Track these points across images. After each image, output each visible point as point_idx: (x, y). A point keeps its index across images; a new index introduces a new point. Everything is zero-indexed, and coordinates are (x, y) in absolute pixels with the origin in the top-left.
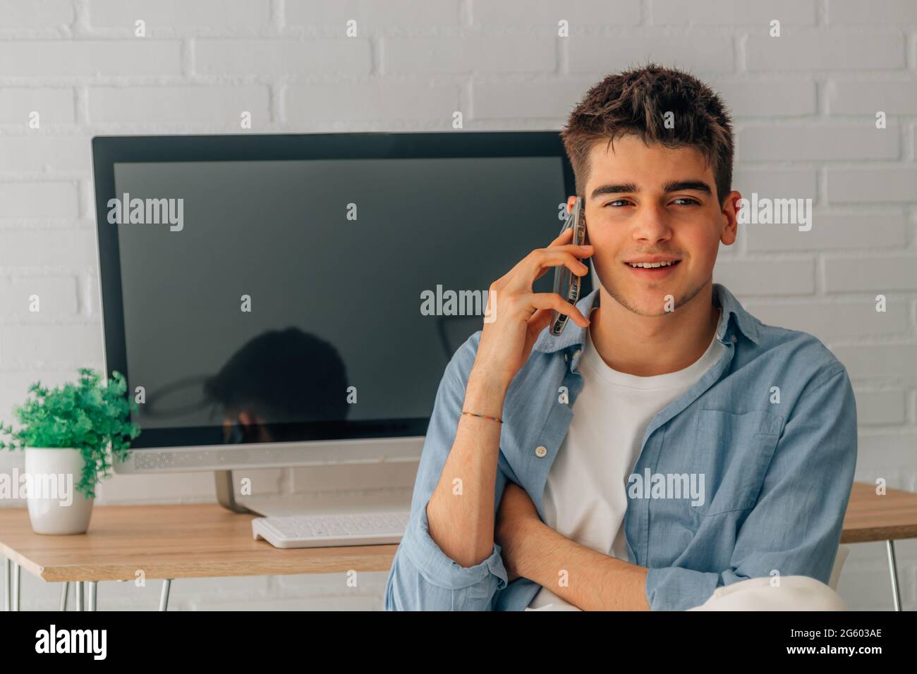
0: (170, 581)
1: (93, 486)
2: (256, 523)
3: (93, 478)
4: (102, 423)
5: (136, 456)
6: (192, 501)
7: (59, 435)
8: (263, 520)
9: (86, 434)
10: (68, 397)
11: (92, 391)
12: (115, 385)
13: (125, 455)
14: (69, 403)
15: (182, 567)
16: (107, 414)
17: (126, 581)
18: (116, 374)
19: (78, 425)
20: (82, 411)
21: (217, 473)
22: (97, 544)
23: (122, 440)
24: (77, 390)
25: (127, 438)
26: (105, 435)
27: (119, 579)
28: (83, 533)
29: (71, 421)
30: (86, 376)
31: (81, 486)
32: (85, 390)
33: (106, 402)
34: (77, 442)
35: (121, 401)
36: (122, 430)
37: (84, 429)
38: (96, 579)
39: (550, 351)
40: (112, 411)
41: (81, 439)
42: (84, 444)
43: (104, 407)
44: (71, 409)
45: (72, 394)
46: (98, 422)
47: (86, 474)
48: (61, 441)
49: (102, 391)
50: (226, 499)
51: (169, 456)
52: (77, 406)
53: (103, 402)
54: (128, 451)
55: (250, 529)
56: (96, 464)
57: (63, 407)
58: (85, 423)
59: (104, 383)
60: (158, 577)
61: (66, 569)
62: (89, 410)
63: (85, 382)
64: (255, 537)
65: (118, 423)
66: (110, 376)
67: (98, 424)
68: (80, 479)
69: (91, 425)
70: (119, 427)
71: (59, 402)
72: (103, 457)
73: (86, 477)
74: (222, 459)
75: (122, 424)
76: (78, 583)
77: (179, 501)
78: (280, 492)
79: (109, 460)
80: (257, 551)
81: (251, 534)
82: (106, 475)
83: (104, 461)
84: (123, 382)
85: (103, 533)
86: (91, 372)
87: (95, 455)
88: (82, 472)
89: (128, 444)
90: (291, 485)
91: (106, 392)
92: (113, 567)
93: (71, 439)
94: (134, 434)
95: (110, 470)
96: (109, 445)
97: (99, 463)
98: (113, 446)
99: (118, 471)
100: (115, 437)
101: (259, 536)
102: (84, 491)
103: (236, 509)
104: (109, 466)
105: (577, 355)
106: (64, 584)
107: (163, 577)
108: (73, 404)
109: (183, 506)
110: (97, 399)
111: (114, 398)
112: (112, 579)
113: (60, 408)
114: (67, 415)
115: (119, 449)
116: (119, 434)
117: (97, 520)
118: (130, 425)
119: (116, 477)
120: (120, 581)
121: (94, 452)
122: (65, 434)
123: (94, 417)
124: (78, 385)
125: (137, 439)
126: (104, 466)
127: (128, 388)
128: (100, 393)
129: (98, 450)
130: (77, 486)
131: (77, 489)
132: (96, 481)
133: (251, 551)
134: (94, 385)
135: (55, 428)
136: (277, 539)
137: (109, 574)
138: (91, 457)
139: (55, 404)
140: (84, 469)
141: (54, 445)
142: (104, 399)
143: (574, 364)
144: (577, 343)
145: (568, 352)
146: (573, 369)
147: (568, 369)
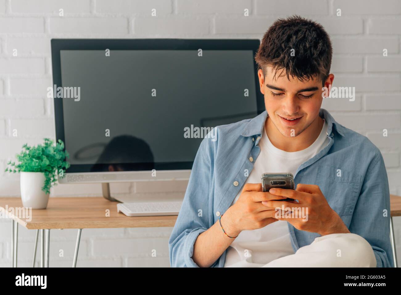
0: (81, 230)
1: (49, 189)
2: (119, 205)
3: (49, 185)
4: (53, 161)
5: (68, 176)
6: (92, 196)
7: (35, 166)
8: (122, 204)
9: (46, 166)
10: (39, 150)
11: (49, 148)
12: (59, 145)
13: (63, 176)
14: (39, 153)
15: (87, 223)
16: (56, 158)
17: (62, 229)
18: (60, 141)
19: (43, 162)
20: (45, 156)
21: (103, 184)
22: (50, 213)
23: (62, 169)
24: (43, 147)
25: (64, 168)
26: (55, 167)
27: (60, 228)
28: (45, 209)
29: (40, 161)
30: (47, 142)
31: (44, 189)
32: (46, 148)
33: (55, 153)
34: (42, 170)
35: (62, 153)
36: (62, 165)
37: (46, 164)
38: (50, 228)
39: (247, 136)
40: (58, 157)
41: (45, 168)
42: (46, 171)
43: (54, 155)
44: (40, 155)
45: (41, 149)
46: (52, 161)
47: (46, 183)
48: (36, 169)
49: (54, 148)
50: (107, 195)
51: (82, 176)
52: (43, 154)
55: (116, 208)
56: (50, 179)
57: (37, 155)
58: (46, 162)
59: (55, 144)
60: (76, 228)
61: (37, 224)
62: (48, 156)
63: (46, 144)
64: (118, 211)
65: (60, 162)
66: (57, 142)
67: (52, 162)
68: (43, 185)
69: (49, 163)
70: (61, 163)
71: (35, 152)
72: (53, 176)
73: (46, 185)
74: (105, 178)
75: (62, 162)
76: (42, 230)
77: (87, 196)
78: (130, 193)
79: (56, 178)
80: (119, 217)
81: (116, 210)
82: (55, 184)
83: (54, 178)
84: (63, 144)
85: (55, 209)
86: (49, 140)
87: (50, 175)
88: (45, 183)
89: (65, 171)
90: (135, 190)
91: (55, 148)
92: (57, 223)
93: (40, 168)
94: (67, 166)
95: (57, 182)
96: (57, 171)
97: (52, 179)
99: (60, 182)
100: (59, 167)
101: (120, 211)
102: (45, 191)
103: (111, 200)
104: (56, 180)
105: (258, 139)
106: (37, 230)
107: (78, 228)
108: (41, 153)
110: (51, 151)
111: (59, 151)
112: (56, 228)
113: (35, 155)
114: (38, 158)
115: (61, 173)
117: (51, 203)
118: (65, 163)
119: (59, 185)
120: (60, 229)
121: (50, 174)
122: (38, 166)
123: (50, 159)
124: (43, 145)
125: (68, 169)
126: (54, 180)
127: (65, 147)
128: (52, 149)
129: (52, 173)
130: (42, 189)
131: (42, 190)
132: (51, 186)
133: (116, 217)
134: (50, 145)
135: (33, 164)
136: (128, 212)
137: (55, 226)
138: (48, 176)
139: (33, 153)
140: (45, 181)
141: (33, 171)
142: (54, 151)
143: (257, 143)
144: (259, 133)
145: (255, 137)
146: (256, 145)
147: (254, 145)
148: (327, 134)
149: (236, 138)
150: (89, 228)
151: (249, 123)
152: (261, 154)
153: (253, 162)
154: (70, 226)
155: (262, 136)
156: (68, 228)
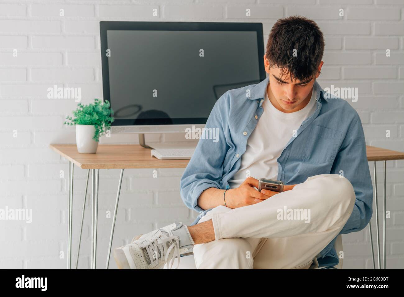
0: (123, 169)
1: (98, 138)
2: (152, 151)
3: (98, 135)
4: (101, 117)
5: (113, 128)
6: (131, 144)
7: (87, 121)
8: (154, 150)
9: (96, 120)
10: (90, 108)
11: (98, 106)
12: (106, 104)
13: (109, 128)
14: (91, 110)
15: (128, 165)
16: (103, 114)
17: (109, 169)
18: (106, 101)
19: (94, 117)
20: (95, 113)
21: (139, 134)
22: (99, 157)
23: (108, 123)
25: (110, 122)
26: (103, 121)
27: (106, 168)
28: (95, 153)
29: (91, 116)
30: (96, 101)
31: (94, 138)
32: (96, 106)
33: (103, 110)
34: (93, 123)
35: (108, 110)
36: (108, 119)
38: (99, 168)
39: (253, 99)
40: (105, 113)
41: (95, 122)
42: (96, 124)
43: (102, 112)
44: (91, 112)
45: (92, 107)
47: (96, 134)
48: (88, 122)
50: (142, 144)
51: (124, 128)
52: (93, 111)
53: (102, 110)
54: (111, 126)
55: (150, 153)
56: (99, 131)
57: (89, 111)
58: (96, 117)
59: (102, 104)
60: (119, 168)
61: (89, 165)
62: (97, 113)
63: (96, 103)
64: (152, 156)
65: (107, 117)
66: (104, 101)
67: (100, 117)
68: (94, 135)
69: (98, 117)
70: (107, 118)
71: (87, 110)
72: (102, 128)
74: (141, 130)
75: (108, 117)
76: (93, 170)
77: (127, 144)
78: (160, 142)
79: (104, 129)
80: (152, 160)
81: (150, 155)
82: (103, 134)
83: (102, 129)
84: (109, 103)
85: (103, 153)
86: (98, 100)
87: (99, 127)
89: (110, 124)
90: (164, 139)
91: (103, 106)
92: (104, 164)
93: (91, 122)
94: (112, 121)
96: (104, 124)
97: (100, 130)
98: (105, 125)
100: (106, 122)
103: (145, 147)
104: (104, 131)
105: (262, 101)
106: (88, 170)
107: (121, 168)
108: (92, 110)
109: (128, 145)
110: (100, 109)
111: (106, 109)
112: (104, 168)
113: (87, 112)
114: (90, 114)
115: (107, 126)
116: (107, 121)
117: (99, 149)
118: (111, 118)
119: (106, 135)
120: (107, 169)
121: (99, 126)
122: (89, 120)
123: (99, 115)
124: (94, 104)
125: (113, 123)
126: (102, 131)
127: (110, 105)
128: (101, 107)
129: (100, 126)
131: (93, 138)
132: (99, 136)
133: (150, 160)
134: (99, 104)
135: (86, 118)
136: (159, 156)
137: (103, 167)
138: (98, 128)
139: (86, 110)
140: (95, 132)
141: (85, 124)
142: (102, 109)
143: (260, 105)
144: (262, 97)
145: (259, 100)
146: (260, 106)
147: (259, 106)
148: (316, 100)
149: (245, 100)
150: (130, 168)
151: (254, 88)
152: (264, 113)
153: (258, 120)
154: (114, 167)
155: (265, 99)
156: (113, 168)
